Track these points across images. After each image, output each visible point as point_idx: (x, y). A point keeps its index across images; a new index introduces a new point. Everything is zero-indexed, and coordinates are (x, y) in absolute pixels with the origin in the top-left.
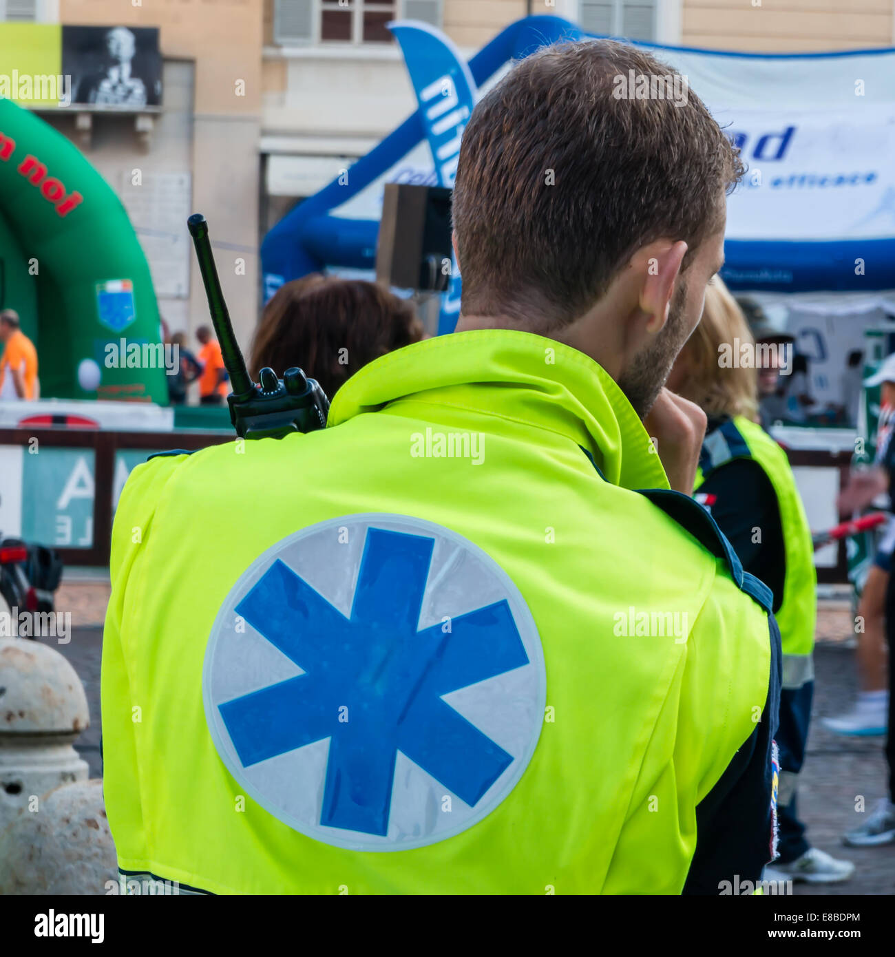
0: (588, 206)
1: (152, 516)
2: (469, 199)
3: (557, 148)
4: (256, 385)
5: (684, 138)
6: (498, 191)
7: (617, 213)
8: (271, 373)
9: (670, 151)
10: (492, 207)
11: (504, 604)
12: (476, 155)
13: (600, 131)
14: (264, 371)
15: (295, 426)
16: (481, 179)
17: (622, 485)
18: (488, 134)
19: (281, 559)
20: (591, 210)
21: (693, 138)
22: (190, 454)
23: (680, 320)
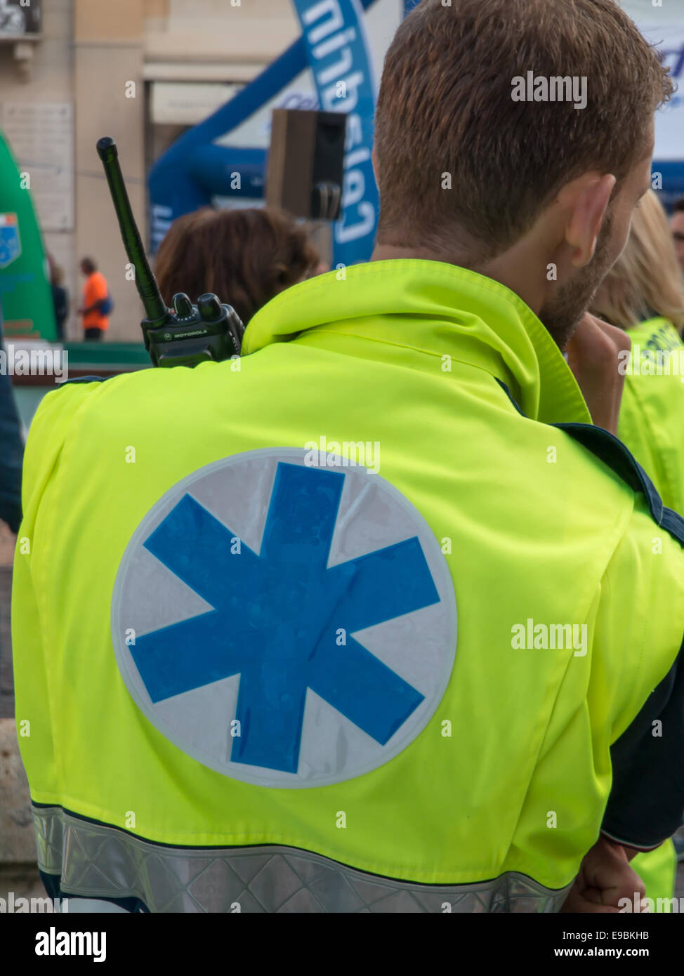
0: (516, 143)
1: (62, 447)
2: (392, 130)
3: (484, 81)
4: (169, 310)
5: (614, 68)
6: (423, 124)
7: (545, 149)
8: (185, 299)
9: (599, 83)
10: (416, 140)
11: (415, 541)
12: (400, 84)
13: (529, 64)
14: (178, 297)
15: (209, 353)
16: (405, 110)
17: (541, 419)
18: (413, 62)
19: (190, 493)
20: (518, 147)
21: (623, 66)
22: (102, 381)
23: (605, 250)
